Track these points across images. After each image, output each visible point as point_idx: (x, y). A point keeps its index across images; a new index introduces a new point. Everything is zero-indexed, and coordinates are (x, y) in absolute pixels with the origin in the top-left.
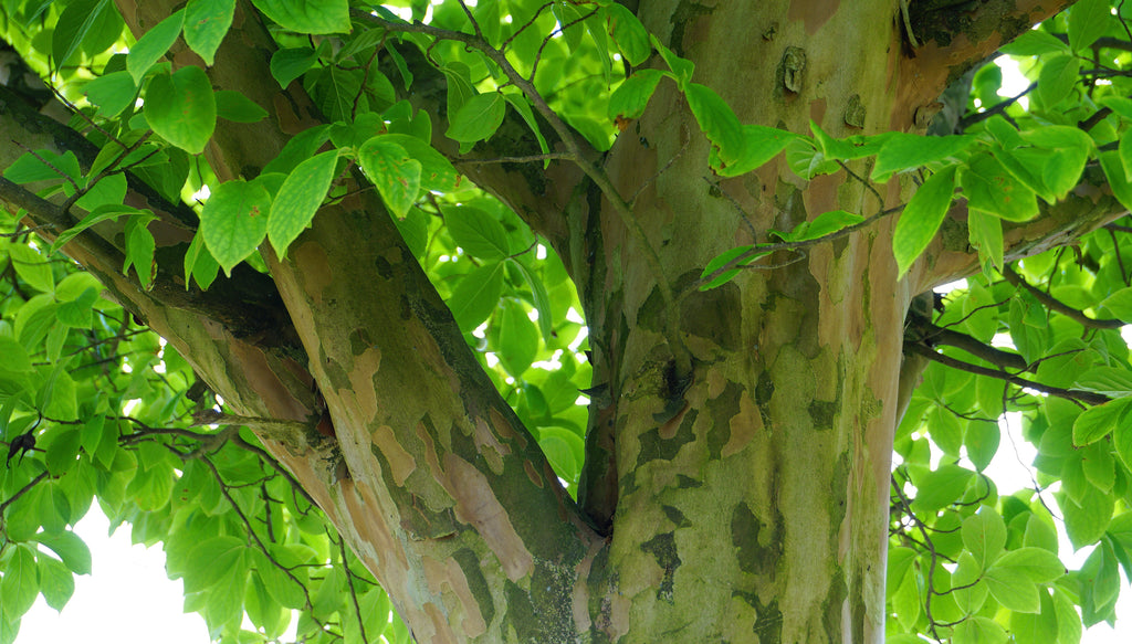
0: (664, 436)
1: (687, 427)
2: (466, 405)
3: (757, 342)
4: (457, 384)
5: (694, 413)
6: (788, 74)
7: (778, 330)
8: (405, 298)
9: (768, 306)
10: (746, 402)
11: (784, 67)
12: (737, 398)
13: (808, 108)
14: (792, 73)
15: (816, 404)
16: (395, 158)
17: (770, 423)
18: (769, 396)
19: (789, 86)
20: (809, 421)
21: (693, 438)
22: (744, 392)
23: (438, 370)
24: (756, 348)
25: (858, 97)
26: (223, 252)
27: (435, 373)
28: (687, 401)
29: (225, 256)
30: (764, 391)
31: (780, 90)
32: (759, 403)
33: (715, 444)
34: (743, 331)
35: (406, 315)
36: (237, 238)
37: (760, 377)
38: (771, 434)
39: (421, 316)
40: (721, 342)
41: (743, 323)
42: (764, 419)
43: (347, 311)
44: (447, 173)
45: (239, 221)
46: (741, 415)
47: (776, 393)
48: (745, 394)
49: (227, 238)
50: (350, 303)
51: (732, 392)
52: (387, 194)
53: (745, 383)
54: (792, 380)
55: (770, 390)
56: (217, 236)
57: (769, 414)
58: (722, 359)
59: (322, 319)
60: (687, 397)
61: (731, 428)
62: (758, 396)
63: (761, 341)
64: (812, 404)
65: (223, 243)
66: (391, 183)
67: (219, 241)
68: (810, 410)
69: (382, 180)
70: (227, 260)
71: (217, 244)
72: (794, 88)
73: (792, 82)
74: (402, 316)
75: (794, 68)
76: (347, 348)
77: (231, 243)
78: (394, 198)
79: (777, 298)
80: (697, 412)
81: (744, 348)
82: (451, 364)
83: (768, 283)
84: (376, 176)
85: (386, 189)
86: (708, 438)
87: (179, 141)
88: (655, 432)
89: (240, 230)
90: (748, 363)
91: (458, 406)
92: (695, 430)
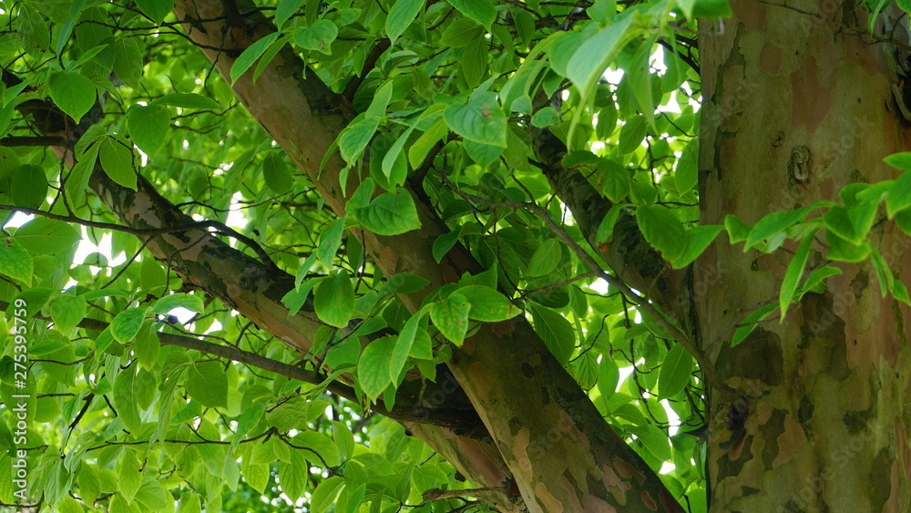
0: (732, 459)
1: (747, 449)
2: (595, 458)
3: (797, 375)
4: (587, 443)
5: (751, 437)
6: (796, 167)
7: (814, 362)
8: (544, 390)
9: (804, 345)
10: (790, 423)
11: (793, 163)
12: (782, 421)
13: (818, 189)
14: (799, 165)
15: (850, 414)
16: (457, 305)
17: (812, 435)
18: (810, 415)
19: (798, 177)
20: (845, 429)
21: (751, 457)
22: (787, 416)
23: (573, 436)
24: (796, 379)
25: (857, 171)
26: (371, 388)
27: (570, 439)
28: (745, 430)
29: (372, 391)
30: (806, 412)
31: (792, 181)
32: (801, 421)
33: (768, 459)
34: (785, 369)
35: (546, 401)
36: (379, 378)
37: (801, 401)
38: (814, 444)
39: (557, 399)
40: (767, 381)
41: (785, 362)
42: (806, 434)
43: (505, 406)
44: (502, 306)
45: (381, 366)
46: (785, 433)
47: (817, 411)
48: (788, 417)
49: (373, 379)
50: (505, 400)
51: (778, 417)
52: (446, 332)
53: (788, 408)
54: (829, 400)
55: (810, 411)
56: (366, 378)
57: (810, 429)
58: (767, 393)
59: (491, 414)
60: (745, 426)
61: (779, 445)
62: (800, 416)
63: (800, 373)
64: (847, 415)
65: (370, 383)
66: (450, 324)
67: (367, 382)
68: (845, 420)
69: (442, 324)
70: (373, 394)
71: (366, 384)
72: (803, 178)
73: (801, 173)
74: (543, 402)
75: (801, 162)
76: (508, 431)
77: (375, 382)
78: (452, 334)
79: (811, 338)
80: (752, 437)
81: (786, 381)
82: (581, 430)
83: (801, 328)
84: (438, 321)
85: (445, 328)
86: (763, 455)
87: (333, 322)
88: (726, 456)
89: (381, 372)
90: (790, 393)
91: (590, 460)
92: (752, 450)
